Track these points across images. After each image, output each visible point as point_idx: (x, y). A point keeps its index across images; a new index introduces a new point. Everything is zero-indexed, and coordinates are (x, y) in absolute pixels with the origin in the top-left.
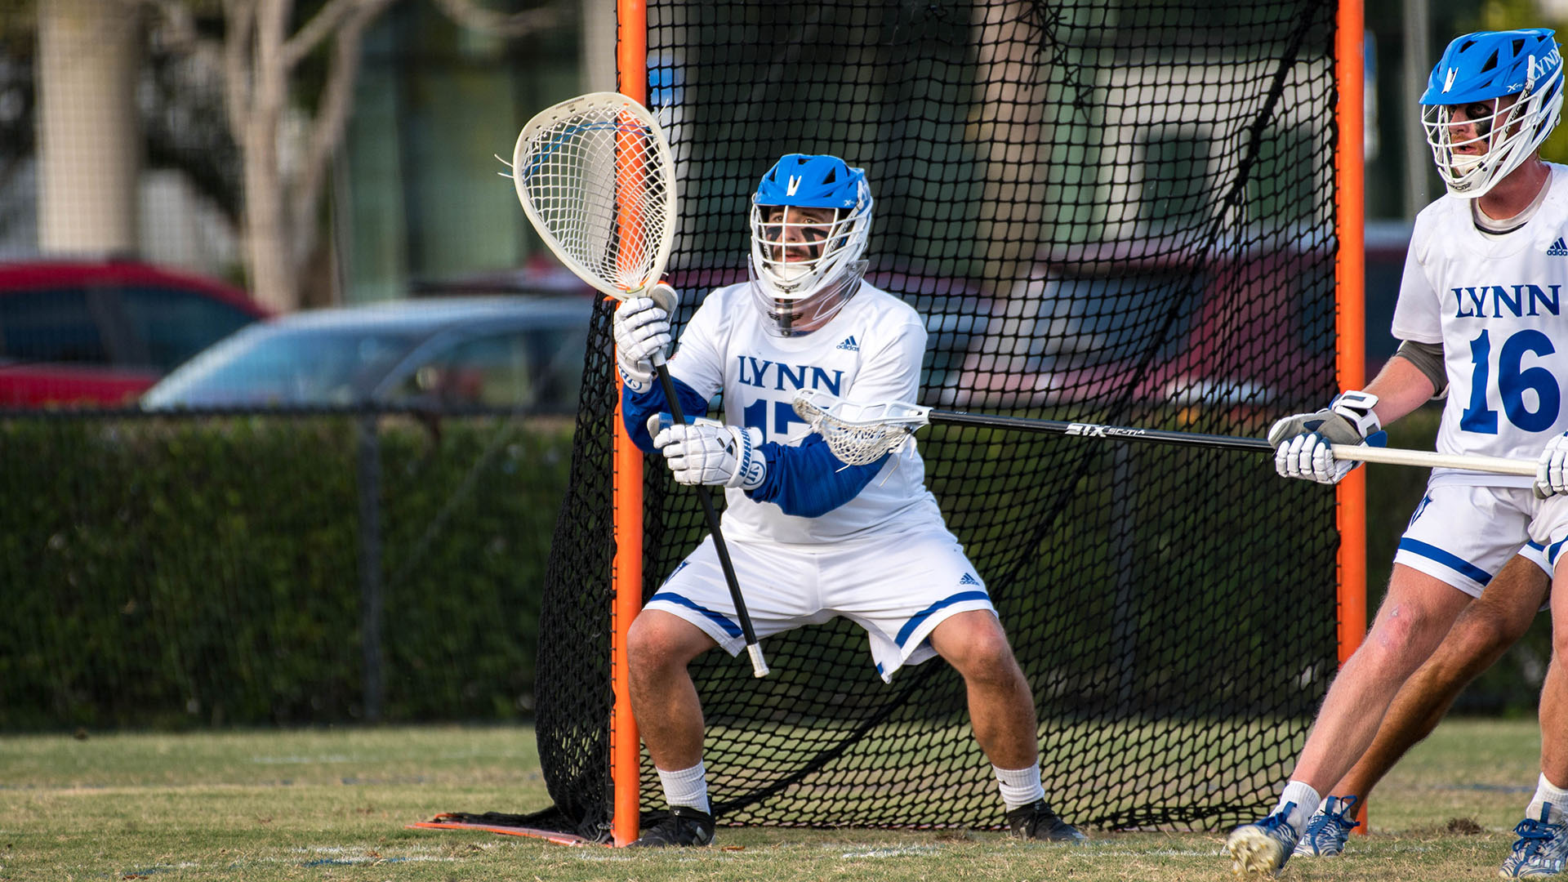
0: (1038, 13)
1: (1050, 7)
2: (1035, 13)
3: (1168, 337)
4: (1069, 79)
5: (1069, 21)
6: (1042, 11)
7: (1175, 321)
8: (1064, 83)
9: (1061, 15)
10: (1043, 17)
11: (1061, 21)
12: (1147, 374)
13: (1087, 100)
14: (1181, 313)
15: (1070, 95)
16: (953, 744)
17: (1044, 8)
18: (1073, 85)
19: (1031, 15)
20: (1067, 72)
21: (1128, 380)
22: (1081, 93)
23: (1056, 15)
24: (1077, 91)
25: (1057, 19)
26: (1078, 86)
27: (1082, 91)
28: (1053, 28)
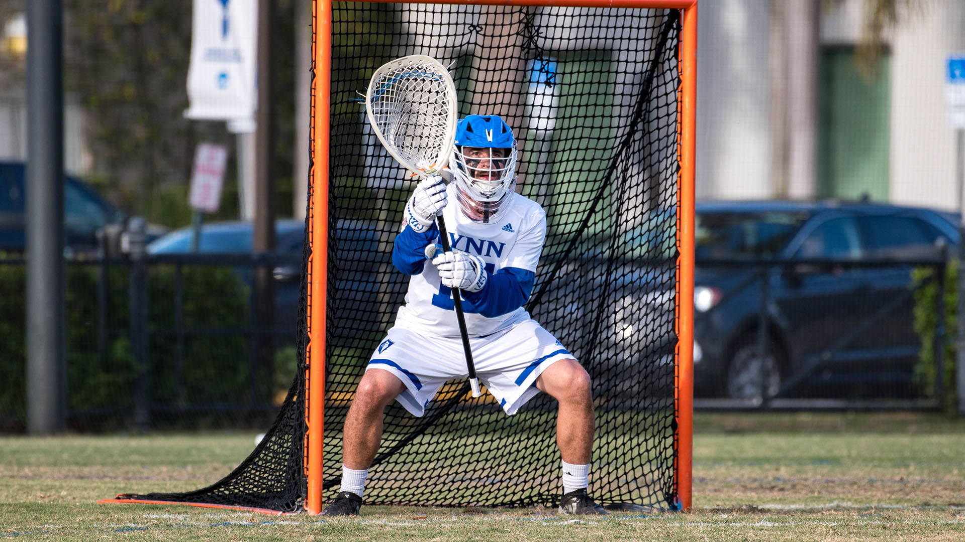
0: (528, 30)
1: (535, 27)
2: (526, 30)
3: (589, 224)
4: (544, 68)
5: (543, 35)
6: (530, 28)
7: (593, 214)
8: (541, 71)
9: (540, 32)
10: (531, 33)
11: (540, 35)
12: (577, 246)
13: (552, 80)
14: (597, 209)
15: (543, 77)
16: (463, 447)
17: (532, 27)
18: (545, 72)
19: (524, 31)
20: (542, 64)
21: (566, 248)
22: (549, 77)
23: (537, 31)
24: (547, 75)
25: (538, 34)
26: (547, 72)
27: (550, 75)
28: (536, 38)
